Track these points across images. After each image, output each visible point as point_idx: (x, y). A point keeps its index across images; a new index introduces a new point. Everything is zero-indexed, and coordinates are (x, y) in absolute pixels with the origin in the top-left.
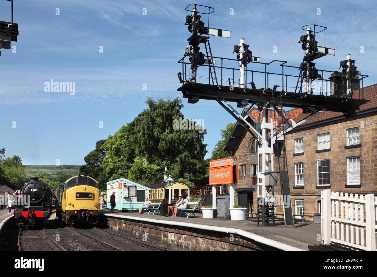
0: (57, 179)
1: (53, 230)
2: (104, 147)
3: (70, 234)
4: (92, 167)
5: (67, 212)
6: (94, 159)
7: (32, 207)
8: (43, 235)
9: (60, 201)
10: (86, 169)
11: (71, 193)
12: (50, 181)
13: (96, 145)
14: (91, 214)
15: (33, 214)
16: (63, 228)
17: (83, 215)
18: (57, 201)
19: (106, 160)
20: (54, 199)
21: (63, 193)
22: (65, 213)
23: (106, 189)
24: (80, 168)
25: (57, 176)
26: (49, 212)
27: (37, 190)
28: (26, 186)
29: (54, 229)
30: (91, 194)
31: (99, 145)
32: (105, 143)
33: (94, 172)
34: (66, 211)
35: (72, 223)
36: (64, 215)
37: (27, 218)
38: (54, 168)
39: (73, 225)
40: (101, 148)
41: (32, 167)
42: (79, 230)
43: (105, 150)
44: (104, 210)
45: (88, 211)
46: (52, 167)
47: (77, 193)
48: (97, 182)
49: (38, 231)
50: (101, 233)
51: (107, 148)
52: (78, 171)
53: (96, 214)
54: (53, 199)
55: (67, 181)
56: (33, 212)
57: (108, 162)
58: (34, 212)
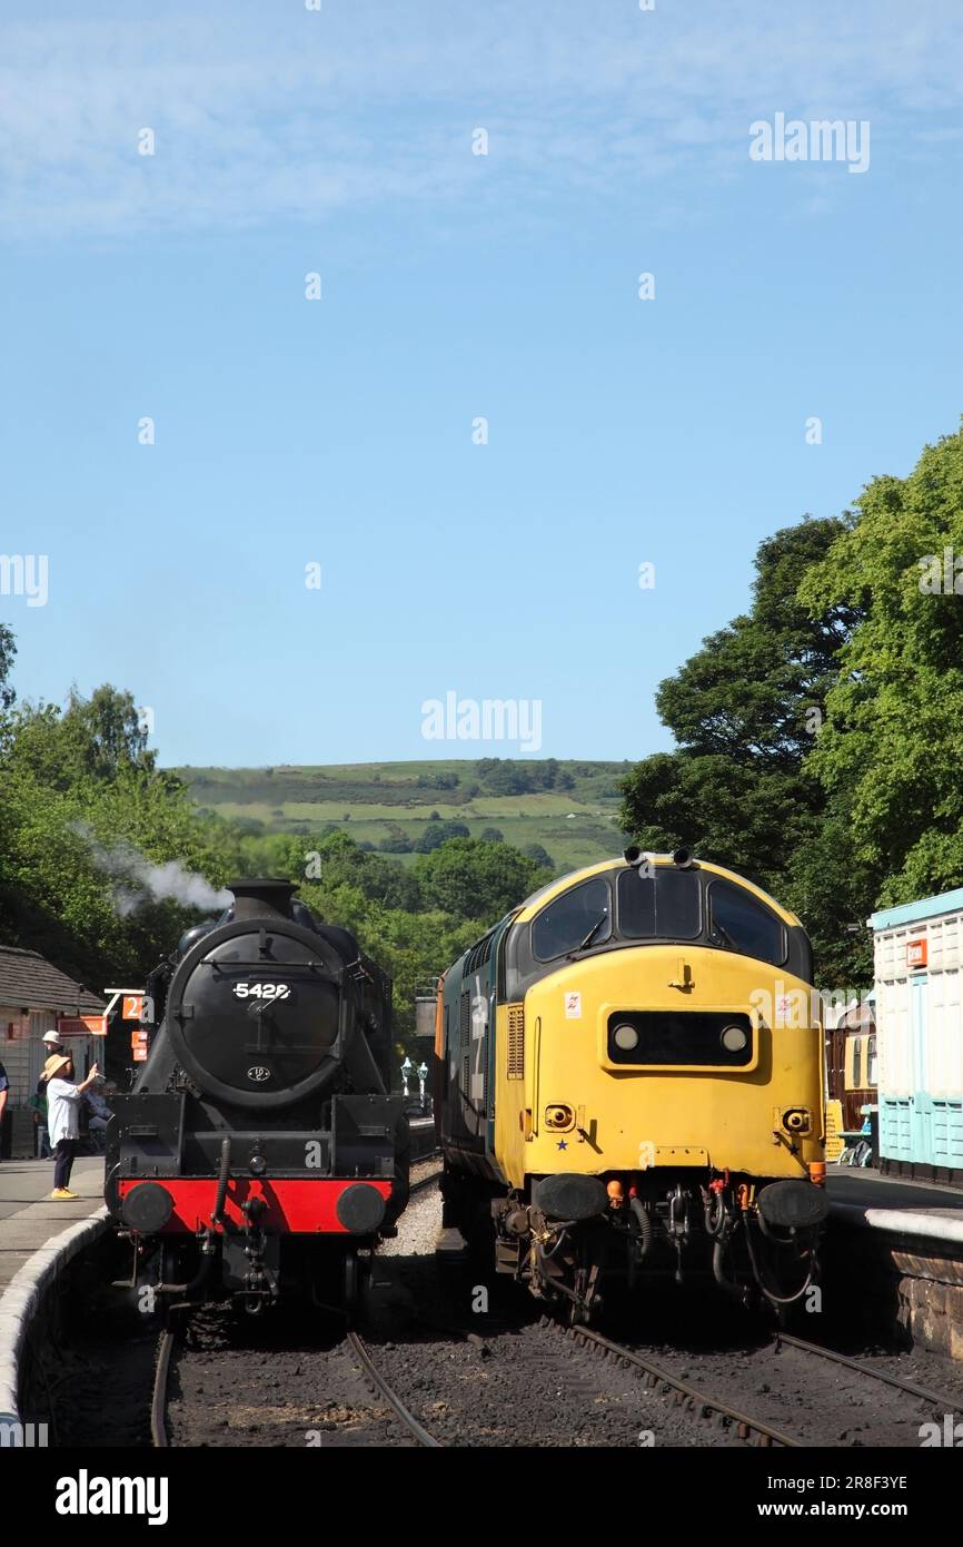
0: (433, 887)
1: (428, 1349)
2: (828, 590)
3: (574, 1394)
4: (725, 777)
5: (535, 1184)
6: (744, 698)
7: (251, 1143)
8: (351, 1399)
9: (477, 1091)
10: (673, 796)
11: (569, 1014)
12: (373, 907)
13: (754, 575)
14: (751, 1212)
15: (263, 1209)
16: (508, 1335)
17: (679, 1219)
18: (444, 1087)
19: (847, 707)
20: (413, 1069)
21: (503, 1012)
22: (524, 1196)
23: (865, 979)
24: (626, 789)
25: (429, 858)
26: (385, 1190)
27: (280, 991)
28: (198, 958)
29: (436, 1346)
30: (741, 1021)
31: (783, 566)
32: (838, 550)
33: (743, 822)
34: (529, 1177)
35: (583, 1292)
36: (512, 1218)
37: (216, 1239)
38: (401, 786)
39: (594, 1308)
40: (803, 597)
41: (226, 786)
42: (645, 1357)
43: (838, 616)
44: (854, 1174)
45: (717, 1186)
46: (384, 777)
47: (617, 1020)
48: (791, 920)
49: (304, 1356)
50: (842, 1396)
51: (855, 600)
52: (611, 814)
53: (792, 1215)
54: (408, 1064)
55: (530, 909)
56: (256, 1188)
57: (866, 729)
58: (267, 1191)
